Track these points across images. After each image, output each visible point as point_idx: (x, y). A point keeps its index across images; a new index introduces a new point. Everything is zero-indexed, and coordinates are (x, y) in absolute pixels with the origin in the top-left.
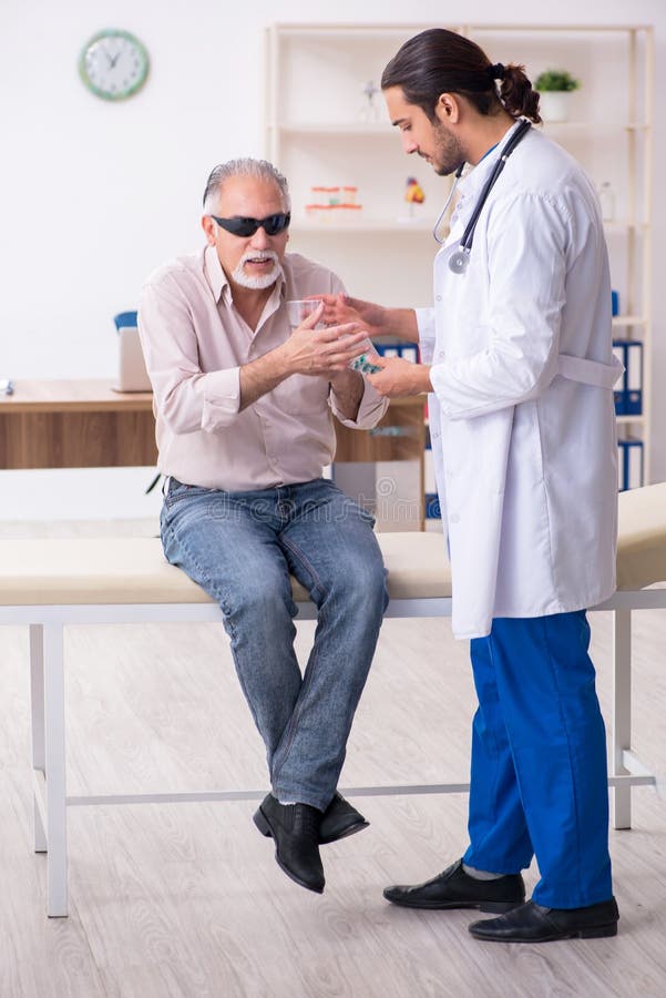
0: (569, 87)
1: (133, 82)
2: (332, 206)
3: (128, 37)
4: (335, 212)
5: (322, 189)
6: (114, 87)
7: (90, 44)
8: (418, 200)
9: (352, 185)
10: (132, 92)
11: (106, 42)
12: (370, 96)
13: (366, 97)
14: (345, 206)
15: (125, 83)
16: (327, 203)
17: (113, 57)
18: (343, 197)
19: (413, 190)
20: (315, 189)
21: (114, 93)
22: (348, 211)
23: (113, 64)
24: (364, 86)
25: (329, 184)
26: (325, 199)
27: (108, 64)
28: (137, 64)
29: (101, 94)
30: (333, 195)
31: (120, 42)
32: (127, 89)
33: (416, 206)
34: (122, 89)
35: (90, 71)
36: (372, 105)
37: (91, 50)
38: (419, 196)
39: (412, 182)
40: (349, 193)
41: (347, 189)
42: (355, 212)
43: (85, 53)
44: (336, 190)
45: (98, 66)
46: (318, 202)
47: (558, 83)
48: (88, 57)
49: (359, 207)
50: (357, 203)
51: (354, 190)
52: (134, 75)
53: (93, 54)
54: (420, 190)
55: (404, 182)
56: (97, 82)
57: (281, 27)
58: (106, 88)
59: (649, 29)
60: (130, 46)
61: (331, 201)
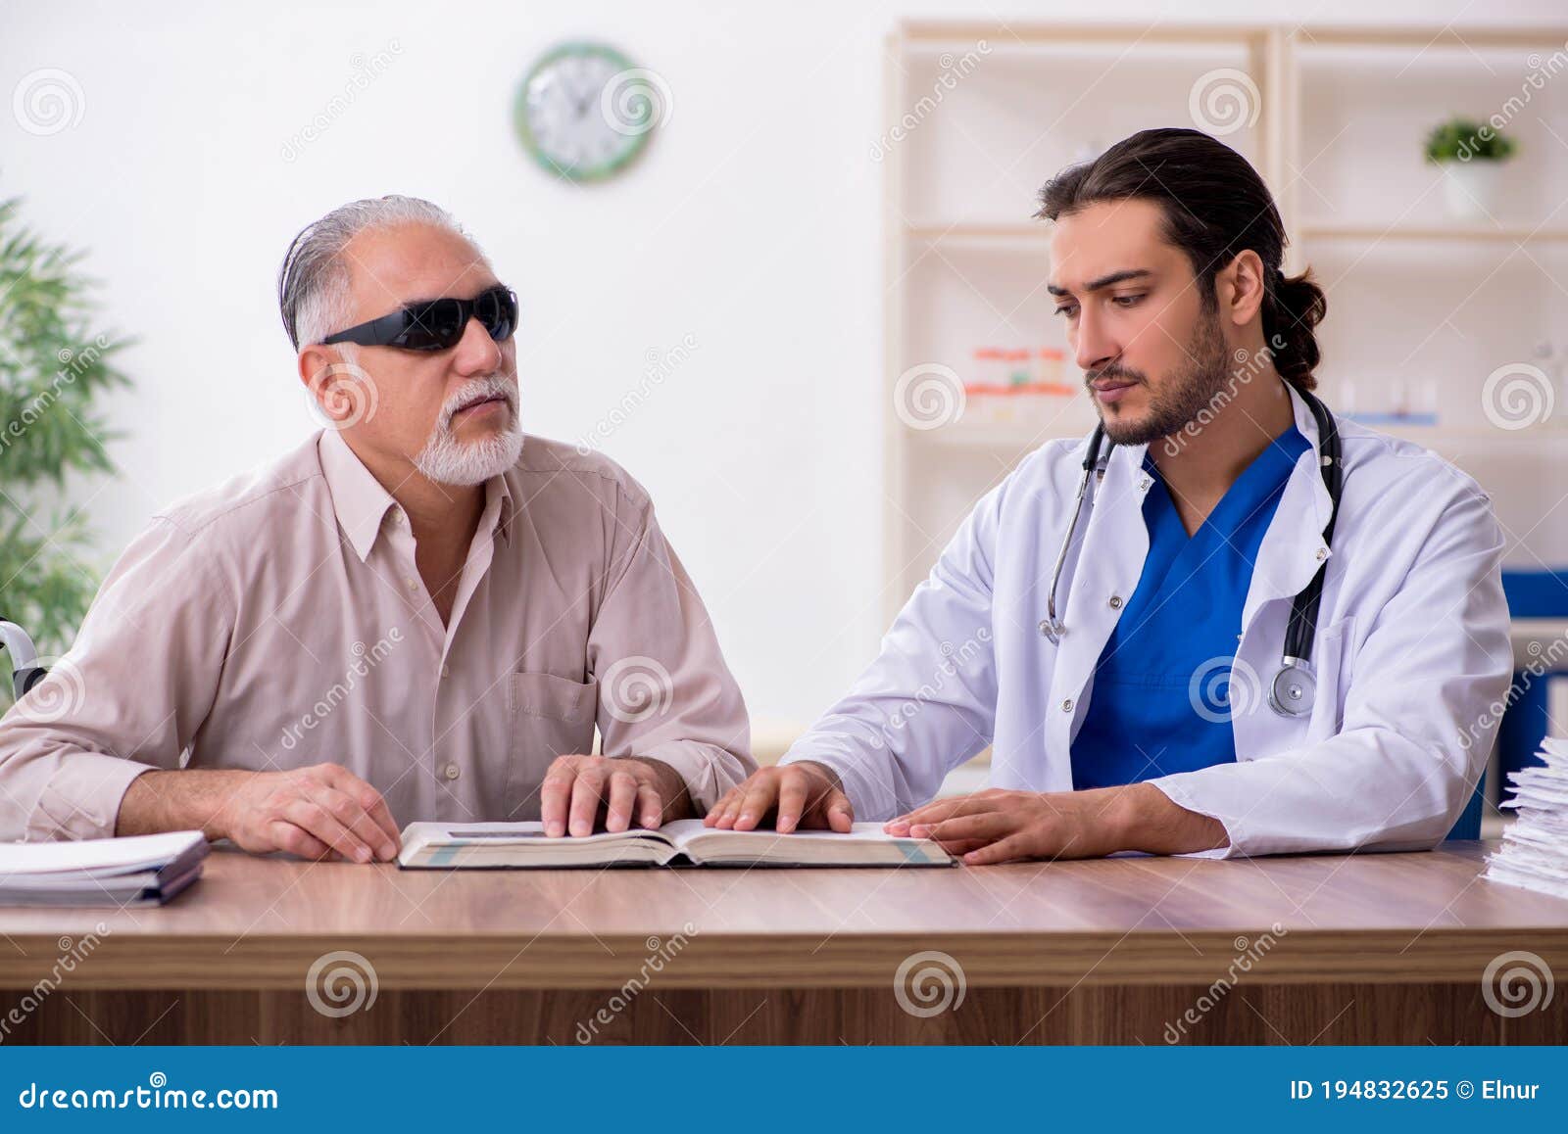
1: (622, 147)
2: (1017, 387)
3: (615, 58)
4: (1022, 404)
5: (992, 354)
6: (583, 155)
7: (536, 70)
9: (1053, 346)
10: (622, 165)
11: (569, 67)
14: (1043, 388)
15: (606, 147)
16: (1005, 382)
17: (582, 90)
18: (1040, 370)
20: (982, 354)
21: (585, 167)
22: (1047, 399)
23: (583, 108)
25: (1010, 342)
26: (999, 374)
27: (573, 111)
29: (559, 170)
30: (1019, 367)
31: (596, 68)
32: (610, 158)
34: (599, 158)
35: (536, 125)
37: (539, 84)
40: (1050, 363)
41: (1045, 354)
42: (1061, 400)
43: (524, 91)
44: (1023, 355)
45: (552, 117)
46: (988, 380)
48: (534, 100)
50: (1065, 379)
51: (1057, 356)
53: (545, 92)
56: (549, 145)
57: (917, 30)
58: (569, 155)
60: (616, 74)
61: (1014, 378)
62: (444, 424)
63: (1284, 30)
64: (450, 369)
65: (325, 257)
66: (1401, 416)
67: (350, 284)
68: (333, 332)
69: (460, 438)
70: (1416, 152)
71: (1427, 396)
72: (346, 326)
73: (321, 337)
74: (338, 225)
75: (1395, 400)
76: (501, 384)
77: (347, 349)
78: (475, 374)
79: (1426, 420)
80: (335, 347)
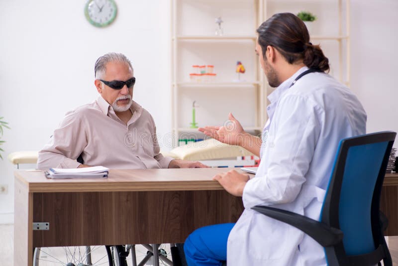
0: (312, 19)
1: (110, 19)
2: (202, 74)
4: (204, 77)
5: (197, 66)
6: (101, 21)
8: (242, 71)
9: (211, 65)
10: (110, 23)
12: (220, 24)
13: (217, 24)
14: (208, 74)
15: (106, 19)
16: (200, 73)
17: (101, 7)
18: (207, 70)
19: (240, 66)
20: (194, 66)
21: (101, 24)
22: (210, 76)
23: (101, 10)
24: (217, 20)
25: (200, 65)
26: (198, 71)
27: (99, 10)
28: (112, 10)
29: (95, 24)
30: (203, 69)
32: (107, 22)
33: (241, 74)
34: (104, 21)
35: (90, 14)
36: (220, 28)
38: (243, 70)
39: (239, 63)
40: (210, 68)
41: (209, 66)
42: (213, 77)
43: (87, 6)
44: (204, 67)
45: (93, 12)
46: (196, 73)
47: (306, 17)
48: (89, 8)
49: (215, 75)
50: (214, 73)
51: (212, 67)
52: (110, 15)
53: (91, 6)
54: (243, 67)
55: (236, 63)
56: (93, 19)
58: (98, 21)
60: (108, 2)
61: (202, 72)
62: (116, 101)
64: (119, 92)
67: (106, 73)
69: (118, 105)
72: (103, 79)
74: (107, 59)
76: (128, 96)
78: (123, 95)
80: (101, 82)
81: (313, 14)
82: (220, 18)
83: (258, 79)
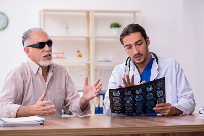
1: (4, 26)
2: (58, 58)
3: (3, 14)
5: (55, 53)
8: (80, 56)
10: (4, 28)
12: (67, 28)
15: (2, 26)
18: (60, 55)
19: (79, 53)
22: (62, 59)
24: (65, 27)
28: (5, 21)
30: (58, 55)
33: (80, 58)
36: (68, 31)
38: (81, 55)
39: (78, 51)
41: (61, 53)
44: (58, 53)
47: (116, 26)
49: (64, 58)
50: (64, 56)
51: (63, 53)
52: (4, 24)
55: (76, 51)
59: (139, 12)
60: (3, 16)
62: (42, 58)
63: (92, 11)
64: (43, 51)
65: (28, 36)
66: (107, 61)
67: (31, 39)
68: (28, 45)
69: (44, 60)
70: (109, 27)
71: (111, 58)
72: (30, 45)
73: (27, 46)
74: (30, 31)
75: (107, 59)
76: (50, 53)
77: (30, 48)
78: (46, 52)
79: (111, 61)
80: (29, 47)
81: (120, 23)
82: (67, 26)
83: (89, 60)
